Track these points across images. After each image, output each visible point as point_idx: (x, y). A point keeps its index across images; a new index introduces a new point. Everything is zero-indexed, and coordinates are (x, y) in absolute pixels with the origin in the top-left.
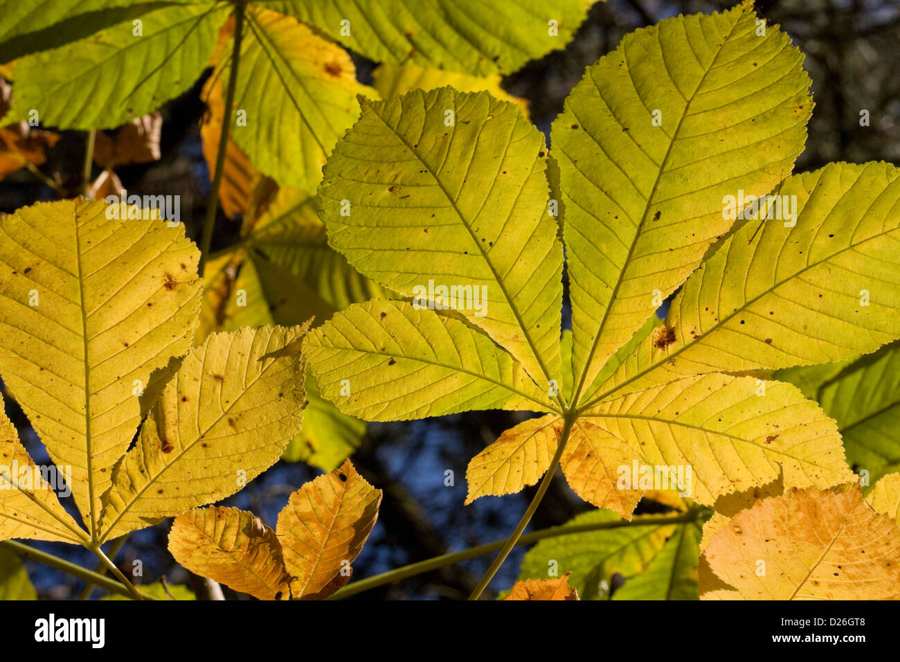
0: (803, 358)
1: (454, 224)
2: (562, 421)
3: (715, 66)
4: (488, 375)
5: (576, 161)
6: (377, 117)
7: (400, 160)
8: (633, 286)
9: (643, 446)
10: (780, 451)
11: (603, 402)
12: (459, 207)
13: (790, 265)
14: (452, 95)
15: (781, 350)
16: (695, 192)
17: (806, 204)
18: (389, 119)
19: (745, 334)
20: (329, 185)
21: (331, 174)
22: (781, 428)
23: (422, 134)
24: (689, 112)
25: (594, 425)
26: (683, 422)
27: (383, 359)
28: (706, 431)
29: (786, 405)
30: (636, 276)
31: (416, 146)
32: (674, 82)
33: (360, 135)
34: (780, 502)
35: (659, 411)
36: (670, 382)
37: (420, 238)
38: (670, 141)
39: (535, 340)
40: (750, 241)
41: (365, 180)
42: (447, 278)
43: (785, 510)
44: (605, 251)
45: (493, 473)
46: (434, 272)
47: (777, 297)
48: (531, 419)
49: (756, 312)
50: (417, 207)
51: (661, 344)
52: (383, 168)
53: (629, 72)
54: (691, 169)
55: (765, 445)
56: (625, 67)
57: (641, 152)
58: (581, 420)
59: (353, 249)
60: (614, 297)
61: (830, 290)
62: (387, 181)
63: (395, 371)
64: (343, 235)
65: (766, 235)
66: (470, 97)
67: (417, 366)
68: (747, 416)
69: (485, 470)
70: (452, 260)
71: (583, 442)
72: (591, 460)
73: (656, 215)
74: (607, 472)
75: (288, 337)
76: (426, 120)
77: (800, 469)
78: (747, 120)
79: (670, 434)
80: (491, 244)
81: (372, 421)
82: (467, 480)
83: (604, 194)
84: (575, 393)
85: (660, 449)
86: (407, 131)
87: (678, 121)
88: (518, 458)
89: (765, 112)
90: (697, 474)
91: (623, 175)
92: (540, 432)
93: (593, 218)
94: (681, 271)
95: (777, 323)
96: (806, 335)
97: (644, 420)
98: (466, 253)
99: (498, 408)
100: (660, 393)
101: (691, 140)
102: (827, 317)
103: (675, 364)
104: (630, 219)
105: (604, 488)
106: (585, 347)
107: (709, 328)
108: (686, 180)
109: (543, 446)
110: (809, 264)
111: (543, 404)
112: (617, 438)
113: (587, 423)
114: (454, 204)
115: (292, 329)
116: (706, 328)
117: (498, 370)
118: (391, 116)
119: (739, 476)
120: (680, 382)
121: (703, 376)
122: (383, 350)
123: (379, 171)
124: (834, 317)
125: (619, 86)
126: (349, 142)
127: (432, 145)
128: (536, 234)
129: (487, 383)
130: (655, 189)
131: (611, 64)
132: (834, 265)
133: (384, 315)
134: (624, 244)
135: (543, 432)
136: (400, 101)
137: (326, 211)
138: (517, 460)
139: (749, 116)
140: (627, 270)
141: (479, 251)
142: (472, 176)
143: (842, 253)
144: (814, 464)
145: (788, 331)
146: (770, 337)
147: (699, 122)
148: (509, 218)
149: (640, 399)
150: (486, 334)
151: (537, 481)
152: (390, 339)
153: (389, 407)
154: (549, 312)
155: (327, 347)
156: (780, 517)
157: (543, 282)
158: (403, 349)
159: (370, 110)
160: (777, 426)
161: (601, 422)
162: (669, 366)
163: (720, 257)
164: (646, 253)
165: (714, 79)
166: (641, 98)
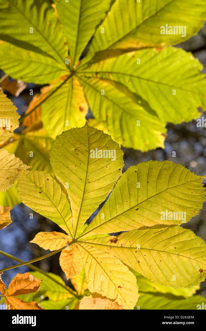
0: (144, 273)
1: (84, 170)
2: (71, 240)
3: (182, 185)
4: (62, 214)
5: (129, 180)
6: (87, 130)
7: (83, 144)
8: (117, 221)
9: (86, 263)
10: (120, 292)
11: (85, 244)
12: (88, 167)
13: (159, 247)
14: (110, 138)
15: (140, 267)
16: (151, 211)
17: (176, 235)
18: (89, 133)
19: (134, 255)
20: (61, 137)
21: (64, 135)
22: (124, 286)
23: (94, 142)
24: (166, 191)
25: (78, 248)
26: (101, 265)
27: (39, 190)
28: (105, 272)
29: (130, 282)
30: (120, 220)
31: (90, 144)
32: (169, 181)
33: (79, 131)
34: (111, 303)
35: (97, 257)
36: (106, 253)
37: (72, 167)
38: (156, 194)
39: (81, 214)
40: (154, 233)
41: (71, 142)
42: (71, 182)
43: (110, 306)
44: (117, 207)
45: (43, 240)
46: (69, 178)
47: (149, 252)
48: (64, 234)
49: (141, 252)
50: (78, 159)
51: (111, 241)
52: (78, 143)
53: (160, 170)
54: (155, 205)
55: (117, 287)
56: (160, 168)
57: (146, 191)
58: (76, 244)
59: (54, 157)
60: (110, 220)
61: (164, 261)
62: (76, 147)
63: (39, 195)
64: (54, 152)
65: (159, 235)
66: (114, 142)
67: (46, 198)
68: (118, 276)
69: (42, 237)
70: (76, 178)
71: (72, 250)
72: (70, 256)
73: (137, 209)
74: (72, 262)
75: (22, 166)
76: (98, 140)
77: (121, 300)
78: (179, 204)
79: (96, 265)
80: (89, 182)
81: (23, 203)
82: (35, 236)
83: (129, 193)
84: (80, 236)
85: (90, 267)
86: (91, 139)
87: (161, 191)
88: (53, 241)
89: (185, 206)
90: (94, 281)
91: (137, 193)
92: (63, 239)
93: (121, 197)
94: (132, 227)
95: (145, 259)
96: (149, 268)
97: (92, 257)
98: (81, 179)
99: (58, 224)
100: (101, 253)
101: (161, 198)
102: (158, 267)
103: (111, 249)
104: (130, 205)
105: (68, 266)
106: (92, 227)
107: (127, 247)
108: (152, 206)
109: (61, 243)
110: (164, 251)
111: (70, 232)
112: (81, 256)
113: (77, 246)
114: (88, 165)
115: (24, 165)
116: (126, 246)
117: (66, 215)
118: (90, 132)
119: (104, 290)
120: (108, 254)
121: (116, 257)
122: (41, 188)
123: (76, 143)
124: (160, 269)
125: (155, 171)
126: (75, 130)
127: (94, 146)
128: (103, 188)
129: (60, 216)
130: (142, 202)
131: (157, 164)
132: (170, 256)
133: (48, 179)
134: (123, 209)
135: (64, 239)
136: (96, 130)
137: (55, 142)
138: (52, 241)
139: (180, 204)
140: (119, 216)
141: (85, 181)
142: (98, 161)
143: (175, 255)
144: (125, 302)
145: (146, 263)
146: (140, 261)
147: (167, 195)
148: (99, 179)
149: (95, 251)
150: (70, 204)
151: (52, 251)
152: (44, 187)
153: (31, 203)
154: (90, 210)
155: (27, 177)
156: (108, 307)
157: (94, 202)
158: (46, 191)
159: (87, 127)
160: (124, 285)
161: (81, 249)
162: (109, 248)
163: (144, 231)
164: (127, 216)
165: (179, 188)
166: (158, 178)
